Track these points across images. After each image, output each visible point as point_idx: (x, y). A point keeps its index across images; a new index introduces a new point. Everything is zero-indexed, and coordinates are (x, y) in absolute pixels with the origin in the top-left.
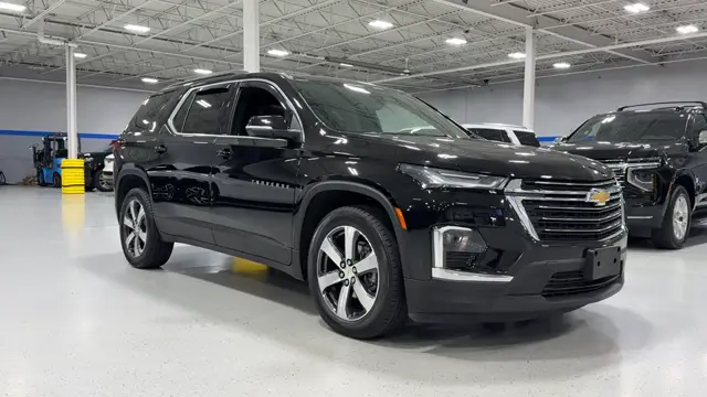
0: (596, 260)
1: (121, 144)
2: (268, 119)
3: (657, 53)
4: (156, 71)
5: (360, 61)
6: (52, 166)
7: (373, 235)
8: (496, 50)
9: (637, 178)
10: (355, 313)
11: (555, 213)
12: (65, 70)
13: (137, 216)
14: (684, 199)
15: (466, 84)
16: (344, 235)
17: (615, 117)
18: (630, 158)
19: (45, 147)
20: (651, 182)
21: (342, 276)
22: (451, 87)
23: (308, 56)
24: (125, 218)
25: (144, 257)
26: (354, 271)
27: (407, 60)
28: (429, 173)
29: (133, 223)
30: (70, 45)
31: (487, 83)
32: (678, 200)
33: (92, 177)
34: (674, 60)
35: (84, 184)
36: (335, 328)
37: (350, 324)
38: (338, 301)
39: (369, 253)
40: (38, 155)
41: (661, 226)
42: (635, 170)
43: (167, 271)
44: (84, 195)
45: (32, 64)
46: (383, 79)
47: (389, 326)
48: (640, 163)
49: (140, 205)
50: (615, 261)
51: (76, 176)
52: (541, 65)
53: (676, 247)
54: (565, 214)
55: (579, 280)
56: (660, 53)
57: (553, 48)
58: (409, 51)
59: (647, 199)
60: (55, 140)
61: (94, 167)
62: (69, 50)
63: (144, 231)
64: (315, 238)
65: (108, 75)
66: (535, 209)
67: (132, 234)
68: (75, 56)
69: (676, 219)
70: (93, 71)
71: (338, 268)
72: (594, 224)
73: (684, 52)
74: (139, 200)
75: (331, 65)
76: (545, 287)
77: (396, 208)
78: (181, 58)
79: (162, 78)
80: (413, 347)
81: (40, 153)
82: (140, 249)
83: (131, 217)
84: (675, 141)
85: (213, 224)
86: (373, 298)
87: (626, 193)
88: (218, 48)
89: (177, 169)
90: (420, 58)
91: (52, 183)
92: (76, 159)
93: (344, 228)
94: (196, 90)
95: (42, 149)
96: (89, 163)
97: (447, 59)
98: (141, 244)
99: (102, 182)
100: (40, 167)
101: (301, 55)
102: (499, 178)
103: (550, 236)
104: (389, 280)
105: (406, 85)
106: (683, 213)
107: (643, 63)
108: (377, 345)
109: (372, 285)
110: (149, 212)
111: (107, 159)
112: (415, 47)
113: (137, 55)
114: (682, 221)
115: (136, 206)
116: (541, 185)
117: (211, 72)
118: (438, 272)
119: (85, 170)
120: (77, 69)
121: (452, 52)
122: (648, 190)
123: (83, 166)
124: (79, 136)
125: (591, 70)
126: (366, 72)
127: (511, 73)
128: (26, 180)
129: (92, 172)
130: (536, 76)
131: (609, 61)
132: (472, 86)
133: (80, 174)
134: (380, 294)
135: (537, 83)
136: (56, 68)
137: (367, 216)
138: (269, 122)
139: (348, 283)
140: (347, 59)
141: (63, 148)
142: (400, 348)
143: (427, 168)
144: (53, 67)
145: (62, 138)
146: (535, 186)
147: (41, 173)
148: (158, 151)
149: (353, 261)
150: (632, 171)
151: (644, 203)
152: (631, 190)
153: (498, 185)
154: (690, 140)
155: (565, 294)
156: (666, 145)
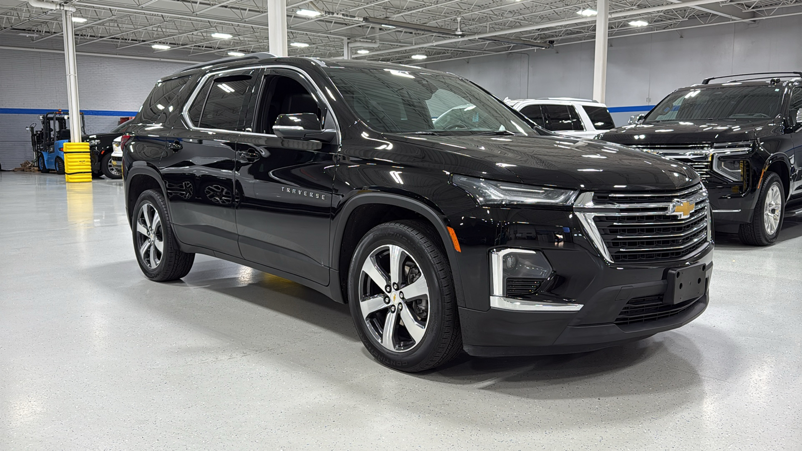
0: (677, 281)
1: (130, 138)
2: (298, 117)
3: (750, 7)
4: (169, 36)
5: (405, 21)
6: (54, 150)
7: (422, 257)
8: (563, 6)
9: (724, 166)
10: (402, 343)
11: (632, 230)
12: (63, 37)
13: (151, 221)
14: (777, 188)
15: (528, 46)
16: (389, 255)
17: (700, 91)
18: (716, 143)
19: (44, 127)
20: (740, 171)
21: (387, 301)
22: (511, 50)
23: (343, 17)
24: (138, 223)
25: (162, 269)
26: (402, 296)
27: (459, 19)
28: (485, 186)
29: (147, 229)
30: (66, 8)
31: (552, 45)
32: (770, 189)
33: (100, 163)
34: (768, 16)
35: (90, 171)
36: (380, 358)
37: (397, 355)
38: (383, 328)
39: (417, 277)
40: (37, 137)
41: (750, 221)
42: (722, 157)
43: (188, 285)
44: (91, 183)
45: (24, 30)
46: (432, 42)
47: (442, 359)
48: (727, 148)
49: (155, 209)
50: (699, 280)
51: (81, 163)
52: (613, 23)
53: (767, 243)
54: (642, 230)
55: (658, 305)
56: (753, 8)
57: (628, 4)
58: (462, 9)
59: (735, 190)
60: (55, 119)
61: (101, 152)
62: (66, 15)
63: (160, 239)
64: (356, 256)
65: (112, 41)
66: (608, 227)
67: (147, 241)
68: (73, 21)
69: (767, 212)
70: (94, 37)
71: (383, 292)
72: (676, 240)
73: (780, 6)
74: (153, 204)
75: (371, 26)
76: (619, 315)
77: (448, 228)
78: (196, 20)
79: (175, 44)
80: (469, 381)
81: (39, 134)
82: (157, 260)
83: (144, 223)
84: (769, 121)
85: (239, 235)
86: (422, 328)
87: (710, 183)
88: (238, 9)
89: (195, 165)
90: (474, 17)
91: (55, 169)
92: (80, 142)
93: (389, 247)
94: (214, 75)
95: (41, 130)
96: (95, 146)
97: (507, 18)
98: (158, 254)
99: (111, 168)
100: (39, 150)
101: (335, 15)
102: (567, 191)
103: (625, 257)
104: (440, 308)
105: (459, 48)
106: (776, 204)
107: (733, 20)
108: (428, 379)
109: (421, 312)
110: (165, 218)
111: (116, 142)
112: (468, 4)
113: (145, 18)
114: (774, 213)
115: (150, 210)
116: (616, 197)
117: (232, 36)
118: (497, 301)
119: (90, 155)
120: (76, 35)
121: (511, 9)
122: (736, 180)
123: (89, 150)
124: (83, 113)
125: (672, 28)
126: (411, 33)
127: (581, 32)
128: (24, 166)
129: (99, 156)
130: (609, 36)
131: (693, 18)
132: (535, 48)
133: (86, 160)
134: (431, 324)
135: (610, 44)
136: (52, 35)
137: (415, 235)
138: (300, 120)
139: (395, 309)
140: (390, 19)
141: (65, 128)
142: (455, 384)
143: (483, 180)
144: (49, 32)
145: (63, 116)
146: (608, 199)
147: (41, 158)
148: (172, 149)
149: (399, 285)
150: (719, 158)
151: (732, 195)
152: (716, 180)
153: (566, 200)
154: (786, 118)
155: (642, 321)
156: (758, 126)
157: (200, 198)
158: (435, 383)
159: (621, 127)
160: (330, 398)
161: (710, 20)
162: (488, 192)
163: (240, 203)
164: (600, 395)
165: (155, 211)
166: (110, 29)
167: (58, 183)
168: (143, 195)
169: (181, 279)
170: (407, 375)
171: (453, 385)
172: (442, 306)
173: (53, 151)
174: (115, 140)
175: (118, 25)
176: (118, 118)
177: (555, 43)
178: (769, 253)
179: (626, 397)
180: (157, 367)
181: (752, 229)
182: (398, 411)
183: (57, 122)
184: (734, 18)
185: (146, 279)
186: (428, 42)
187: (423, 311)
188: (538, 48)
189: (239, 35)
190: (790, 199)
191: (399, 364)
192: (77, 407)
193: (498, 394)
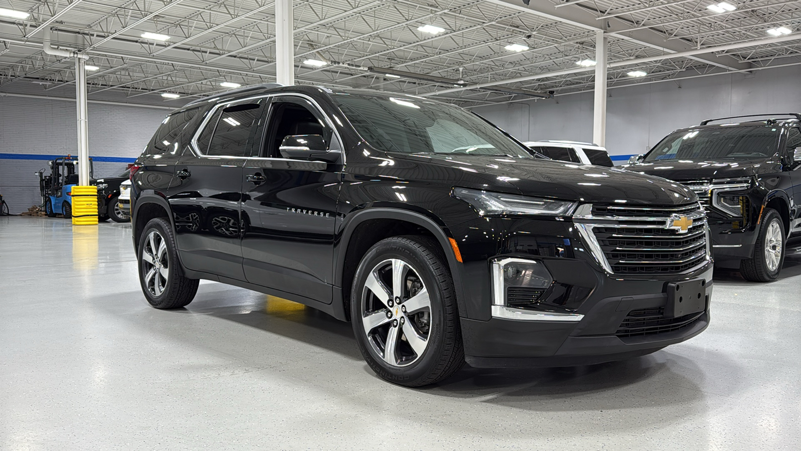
0: (677, 295)
1: (139, 168)
2: (304, 138)
3: (745, 58)
4: (178, 85)
5: (408, 71)
6: (61, 194)
7: (424, 269)
8: (563, 57)
9: (724, 201)
10: (404, 357)
11: (631, 242)
12: (75, 85)
13: (157, 249)
14: (778, 225)
15: (528, 96)
16: (391, 269)
17: (698, 132)
18: (715, 179)
19: (53, 172)
20: (740, 206)
21: (389, 316)
22: (512, 100)
23: (349, 67)
24: (144, 252)
25: (166, 296)
26: (404, 310)
27: (461, 69)
28: (487, 198)
29: (153, 257)
30: (79, 56)
31: (552, 95)
32: (771, 226)
33: (106, 207)
34: (764, 67)
35: (97, 214)
36: (382, 374)
37: (400, 370)
38: (385, 344)
39: (419, 290)
40: (46, 182)
41: (751, 256)
42: (721, 193)
43: (191, 312)
44: (97, 226)
45: (38, 78)
46: (435, 91)
47: (444, 372)
48: (726, 184)
49: (162, 237)
50: (699, 295)
51: (88, 206)
52: (613, 74)
53: (769, 279)
54: (641, 243)
55: (658, 318)
56: (749, 59)
57: (627, 55)
58: (464, 59)
59: (735, 225)
60: (64, 164)
61: (108, 195)
62: (79, 62)
63: (166, 267)
64: (360, 272)
65: (123, 90)
66: (607, 238)
67: (152, 269)
68: (86, 69)
69: (768, 248)
70: (106, 85)
71: (385, 307)
72: (676, 254)
73: (776, 57)
74: (160, 232)
75: (375, 76)
76: (620, 327)
77: (450, 239)
78: (206, 69)
79: (184, 93)
80: (471, 395)
81: (48, 179)
82: (161, 287)
83: (150, 251)
84: (766, 159)
85: (243, 258)
86: (425, 341)
87: (711, 219)
88: (247, 59)
89: (202, 197)
90: (475, 67)
91: (62, 213)
92: (88, 185)
93: (391, 261)
94: (223, 106)
95: (50, 175)
96: (103, 189)
97: (506, 68)
98: (163, 281)
99: (118, 211)
100: (47, 195)
101: (341, 65)
102: (566, 202)
103: (625, 269)
104: (442, 319)
105: (461, 98)
106: (776, 241)
107: (729, 71)
108: (430, 393)
109: (423, 325)
110: (171, 245)
111: (123, 185)
112: (470, 55)
113: (156, 67)
114: (775, 250)
115: (157, 238)
116: (614, 210)
117: (240, 85)
118: (498, 308)
119: (98, 198)
120: (88, 83)
121: (512, 60)
122: (736, 215)
123: (96, 194)
124: (92, 159)
125: (670, 79)
126: (415, 83)
127: (580, 83)
128: (32, 211)
129: (106, 200)
130: (608, 87)
131: (690, 69)
132: (536, 98)
133: (93, 203)
134: (433, 336)
135: (609, 94)
136: (65, 83)
137: (417, 248)
138: (306, 142)
139: (397, 323)
140: (394, 69)
141: (74, 173)
142: (457, 397)
143: (485, 192)
144: (62, 81)
145: (72, 162)
146: (607, 211)
147: (48, 202)
148: (180, 176)
149: (402, 299)
150: (718, 194)
151: (732, 230)
152: (716, 216)
153: (566, 211)
154: (784, 157)
155: (642, 334)
156: (757, 163)
157: (207, 230)
158: (437, 397)
159: (620, 166)
160: (332, 409)
161: (707, 71)
162: (489, 204)
163: (245, 233)
164: (602, 408)
165: (161, 239)
166: (121, 78)
167: (64, 226)
168: (150, 223)
169: (185, 307)
170: (409, 390)
171: (455, 398)
172: (444, 317)
173: (61, 196)
174: (123, 183)
175: (129, 74)
176: (126, 164)
177: (555, 93)
178: (771, 288)
179: (629, 410)
180: (160, 381)
181: (753, 264)
182: (399, 421)
183: (66, 167)
184: (730, 68)
185: (149, 307)
186: (431, 92)
187: (425, 324)
188: (538, 98)
189: (247, 85)
190: (790, 237)
191: (401, 378)
192: (79, 415)
193: (500, 407)
